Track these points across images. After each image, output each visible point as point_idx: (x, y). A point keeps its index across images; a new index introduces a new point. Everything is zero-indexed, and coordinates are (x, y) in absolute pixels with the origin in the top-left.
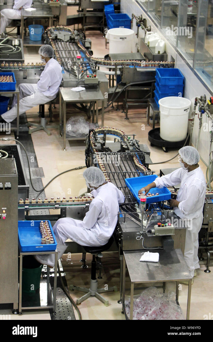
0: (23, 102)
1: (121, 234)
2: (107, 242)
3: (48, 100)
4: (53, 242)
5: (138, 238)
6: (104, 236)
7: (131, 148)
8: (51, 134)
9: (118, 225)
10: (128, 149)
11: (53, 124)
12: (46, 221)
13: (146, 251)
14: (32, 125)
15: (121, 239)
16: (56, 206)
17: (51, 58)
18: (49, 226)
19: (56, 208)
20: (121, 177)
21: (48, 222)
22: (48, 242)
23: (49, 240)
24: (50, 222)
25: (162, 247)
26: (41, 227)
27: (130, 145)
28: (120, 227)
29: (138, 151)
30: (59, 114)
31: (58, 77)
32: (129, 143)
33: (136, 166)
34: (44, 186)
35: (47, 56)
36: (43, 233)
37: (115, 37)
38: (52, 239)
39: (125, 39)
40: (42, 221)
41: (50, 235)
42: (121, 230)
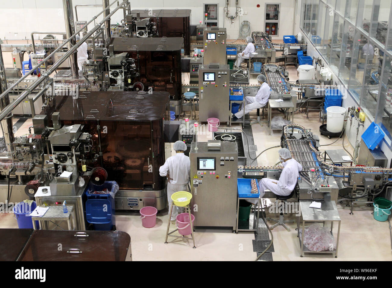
0: (247, 107)
1: (299, 190)
2: (290, 194)
3: (262, 106)
4: (258, 192)
5: (309, 193)
6: (288, 190)
7: (308, 137)
8: (263, 126)
9: (297, 184)
10: (306, 138)
11: (264, 120)
12: (255, 179)
13: (313, 200)
14: (252, 120)
15: (299, 193)
16: (261, 170)
17: (264, 82)
18: (256, 182)
19: (261, 172)
20: (301, 154)
21: (256, 180)
22: (255, 192)
23: (255, 191)
24: (257, 180)
25: (323, 199)
26: (251, 183)
27: (307, 135)
28: (298, 185)
29: (312, 139)
30: (268, 114)
31: (268, 93)
32: (307, 134)
33: (310, 148)
34: (257, 156)
35: (261, 81)
36: (252, 187)
37: (303, 70)
38: (257, 191)
39: (308, 71)
40: (252, 179)
41: (256, 188)
42: (299, 187)
